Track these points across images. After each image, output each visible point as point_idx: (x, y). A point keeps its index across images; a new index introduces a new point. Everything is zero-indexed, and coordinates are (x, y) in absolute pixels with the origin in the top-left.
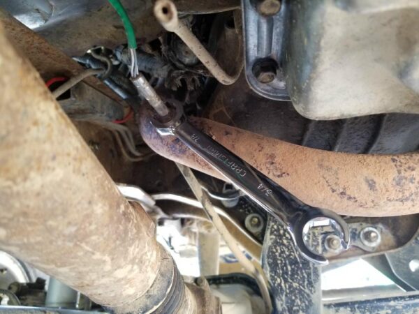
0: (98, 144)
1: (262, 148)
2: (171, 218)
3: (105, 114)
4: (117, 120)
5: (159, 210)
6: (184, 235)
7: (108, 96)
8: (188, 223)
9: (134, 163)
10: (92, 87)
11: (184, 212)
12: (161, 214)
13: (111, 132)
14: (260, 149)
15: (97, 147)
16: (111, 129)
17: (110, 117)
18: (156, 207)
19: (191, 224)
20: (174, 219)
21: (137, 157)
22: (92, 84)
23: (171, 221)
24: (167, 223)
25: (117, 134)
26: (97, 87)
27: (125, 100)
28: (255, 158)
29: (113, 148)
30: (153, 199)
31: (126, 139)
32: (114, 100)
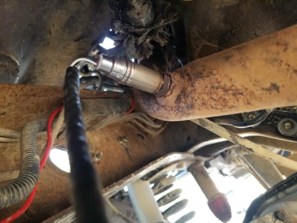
0: (125, 137)
1: (286, 44)
2: (213, 157)
3: (114, 113)
4: (127, 111)
5: (200, 157)
6: (229, 163)
7: (109, 98)
8: (227, 153)
9: (160, 133)
10: (92, 98)
11: (220, 149)
12: (204, 159)
13: (130, 122)
14: (284, 47)
15: (125, 140)
16: (128, 120)
17: (121, 112)
18: (196, 157)
19: (230, 153)
20: (215, 157)
21: (159, 129)
22: (90, 97)
23: (214, 160)
24: (211, 163)
25: (135, 121)
26: (96, 97)
27: (124, 93)
28: (285, 61)
29: (140, 133)
30: (190, 153)
31: (145, 121)
32: (116, 98)
